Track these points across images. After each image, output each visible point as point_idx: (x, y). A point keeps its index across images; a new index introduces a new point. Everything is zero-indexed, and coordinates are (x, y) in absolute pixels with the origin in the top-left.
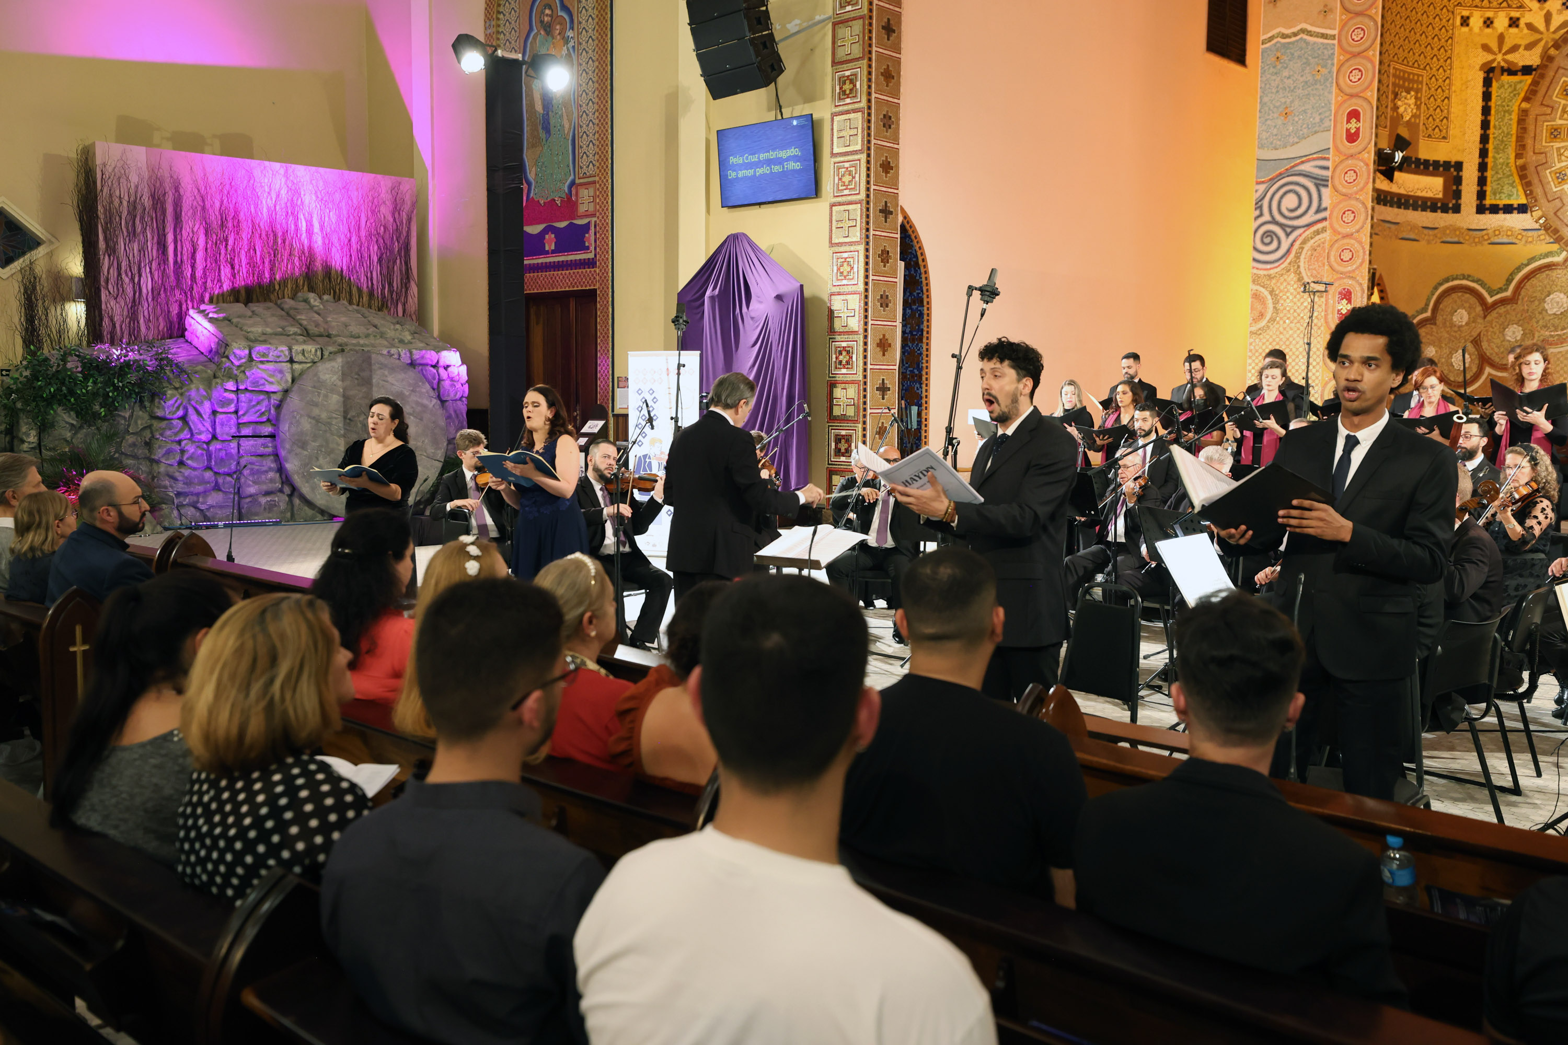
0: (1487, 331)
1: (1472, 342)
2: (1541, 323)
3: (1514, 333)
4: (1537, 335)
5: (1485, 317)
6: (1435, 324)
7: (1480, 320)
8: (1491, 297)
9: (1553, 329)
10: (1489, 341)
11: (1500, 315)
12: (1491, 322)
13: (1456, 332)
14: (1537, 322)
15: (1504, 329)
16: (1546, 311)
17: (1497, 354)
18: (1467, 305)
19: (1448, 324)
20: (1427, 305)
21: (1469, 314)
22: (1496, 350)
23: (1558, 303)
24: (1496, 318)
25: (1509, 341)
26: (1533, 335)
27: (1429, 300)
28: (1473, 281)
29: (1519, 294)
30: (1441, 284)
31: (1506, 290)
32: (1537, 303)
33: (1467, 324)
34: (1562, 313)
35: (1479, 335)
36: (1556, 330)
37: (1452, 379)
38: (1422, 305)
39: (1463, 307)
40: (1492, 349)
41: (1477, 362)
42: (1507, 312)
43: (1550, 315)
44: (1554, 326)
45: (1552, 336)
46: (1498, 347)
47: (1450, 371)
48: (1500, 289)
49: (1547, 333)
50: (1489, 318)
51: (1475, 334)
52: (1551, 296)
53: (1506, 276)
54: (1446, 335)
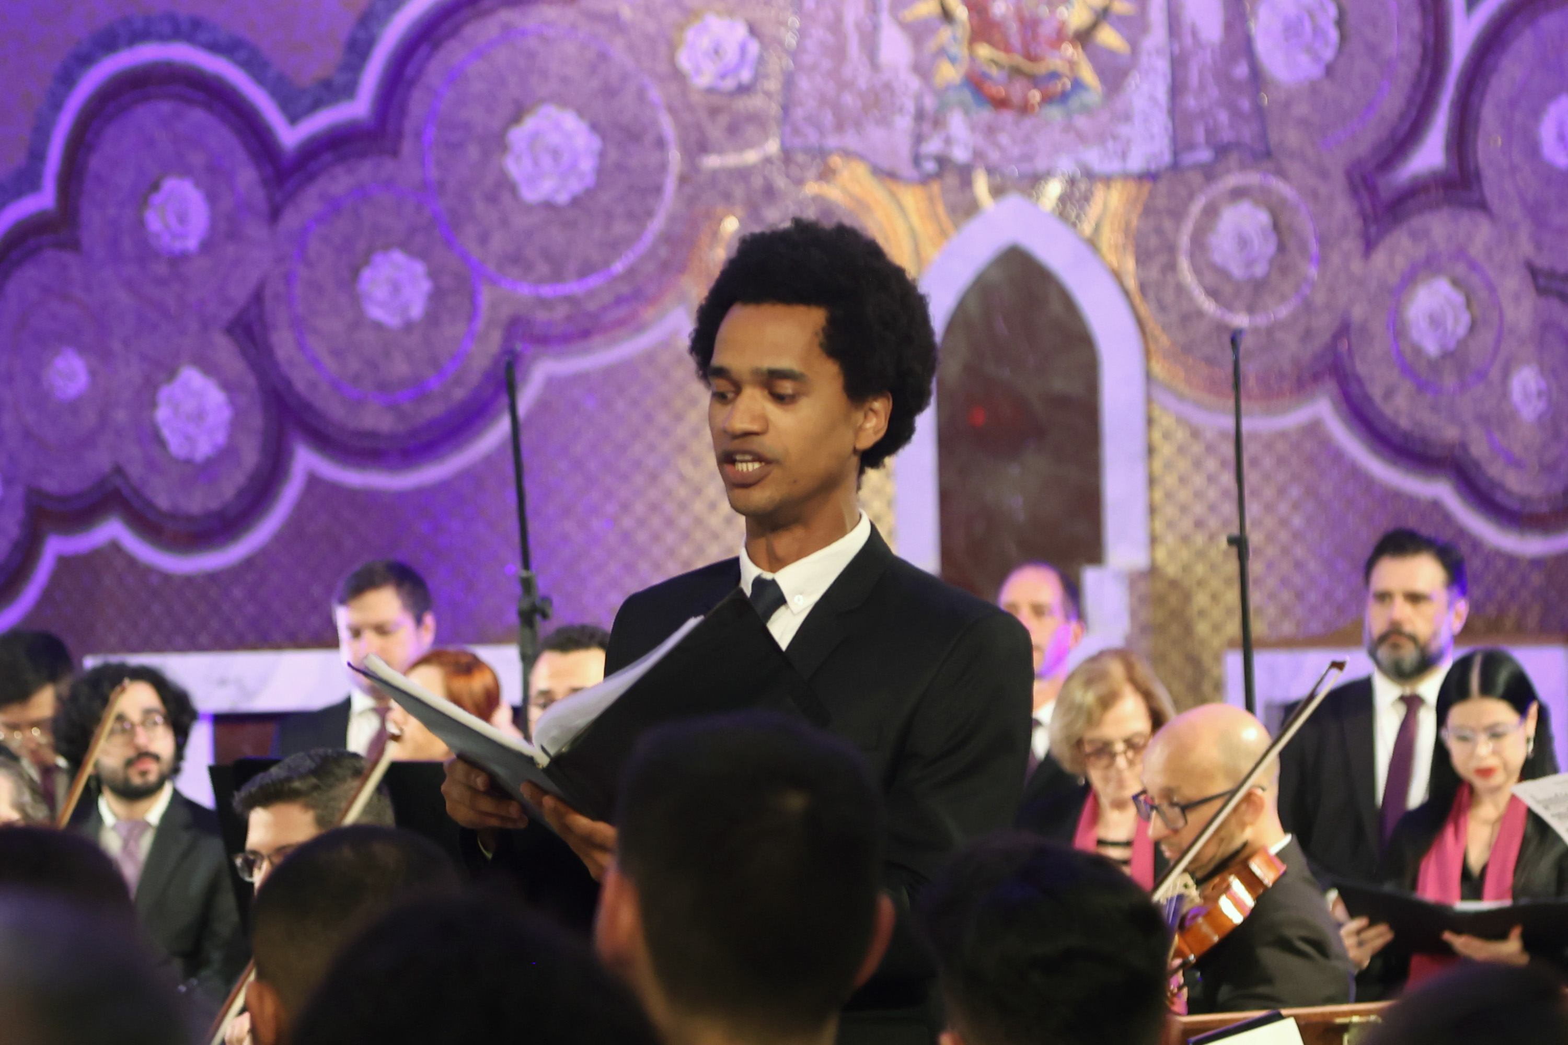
0: (289, 279)
1: (230, 330)
2: (498, 242)
3: (396, 288)
4: (486, 295)
5: (275, 214)
6: (74, 245)
7: (256, 230)
8: (293, 119)
9: (543, 268)
10: (298, 325)
11: (334, 206)
12: (301, 239)
13: (162, 282)
14: (484, 239)
15: (355, 271)
16: (513, 189)
17: (336, 385)
18: (197, 159)
19: (127, 244)
20: (37, 155)
21: (212, 198)
22: (330, 364)
23: (555, 154)
24: (320, 219)
25: (378, 326)
26: (473, 299)
27: (42, 132)
28: (214, 47)
29: (403, 112)
30: (85, 60)
31: (349, 90)
32: (473, 152)
33: (207, 246)
34: (575, 202)
35: (258, 297)
36: (557, 275)
37: (163, 502)
38: (18, 158)
39: (186, 171)
40: (315, 363)
41: (257, 420)
42: (361, 193)
43: (529, 209)
44: (547, 255)
45: (543, 303)
46: (337, 353)
47: (151, 465)
48: (327, 84)
49: (525, 291)
50: (291, 220)
51: (240, 293)
52: (529, 124)
53: (344, 28)
54: (123, 298)
